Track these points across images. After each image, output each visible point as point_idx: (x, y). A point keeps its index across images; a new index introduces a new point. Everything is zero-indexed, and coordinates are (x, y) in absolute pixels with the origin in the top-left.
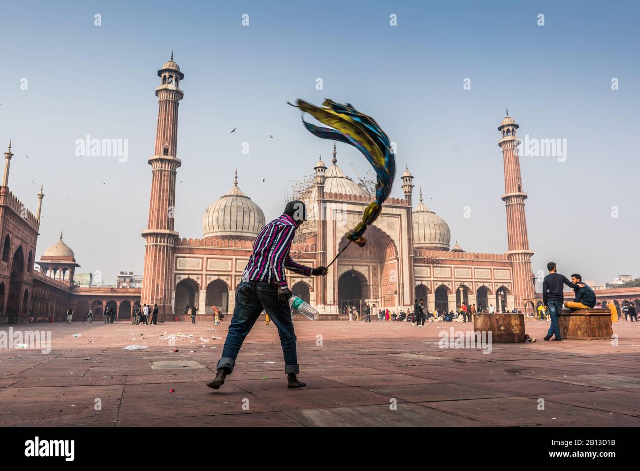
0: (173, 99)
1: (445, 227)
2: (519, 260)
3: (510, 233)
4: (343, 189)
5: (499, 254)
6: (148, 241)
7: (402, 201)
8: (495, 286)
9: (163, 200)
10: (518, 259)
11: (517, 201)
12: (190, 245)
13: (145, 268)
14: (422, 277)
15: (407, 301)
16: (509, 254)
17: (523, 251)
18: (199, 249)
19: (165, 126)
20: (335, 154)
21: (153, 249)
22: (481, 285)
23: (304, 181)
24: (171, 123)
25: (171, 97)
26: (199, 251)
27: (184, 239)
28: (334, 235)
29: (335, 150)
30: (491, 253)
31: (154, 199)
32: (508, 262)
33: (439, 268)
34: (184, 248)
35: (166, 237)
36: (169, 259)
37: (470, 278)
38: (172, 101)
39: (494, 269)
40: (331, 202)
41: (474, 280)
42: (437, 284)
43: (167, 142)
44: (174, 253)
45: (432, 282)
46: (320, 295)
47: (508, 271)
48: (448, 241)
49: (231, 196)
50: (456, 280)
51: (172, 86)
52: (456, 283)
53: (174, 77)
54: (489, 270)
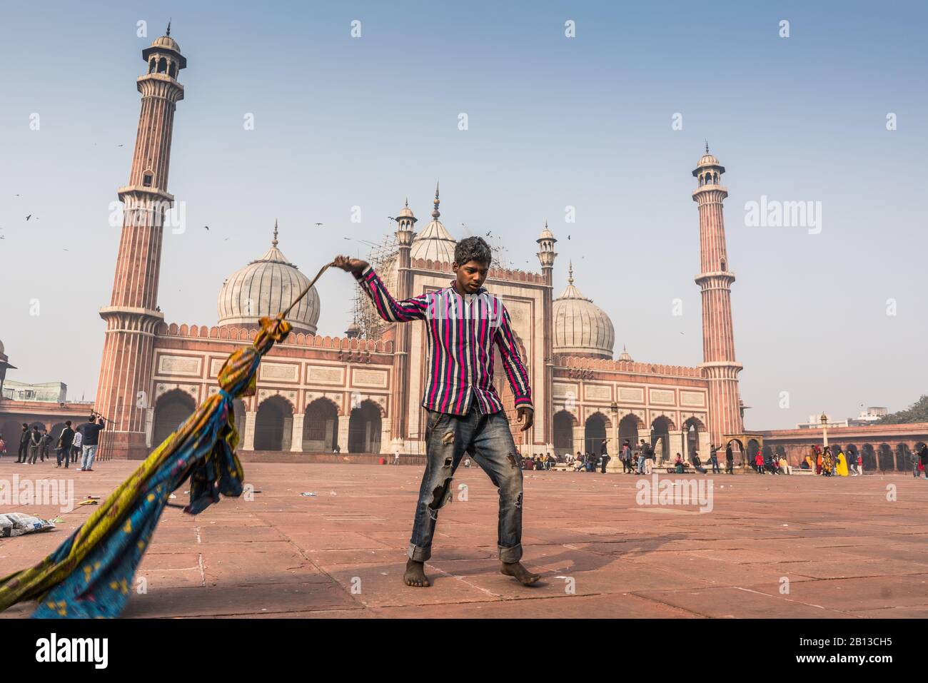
0: (165, 97)
1: (605, 322)
2: (720, 377)
3: (707, 335)
4: (446, 256)
5: (689, 366)
6: (109, 324)
7: (537, 276)
8: (681, 417)
9: (138, 259)
10: (717, 376)
11: (718, 284)
12: (182, 334)
13: (102, 371)
14: (564, 399)
15: (540, 436)
16: (705, 368)
17: (726, 363)
18: (197, 341)
19: (148, 139)
20: (437, 204)
21: (116, 339)
22: (658, 414)
23: (386, 243)
24: (158, 135)
25: (162, 93)
26: (197, 346)
27: (174, 325)
29: (438, 198)
30: (677, 365)
31: (123, 257)
32: (702, 379)
33: (594, 386)
34: (172, 339)
35: (140, 320)
36: (144, 356)
37: (641, 404)
38: (163, 100)
39: (680, 390)
40: (421, 273)
41: (647, 406)
42: (588, 411)
43: (150, 164)
44: (154, 347)
45: (582, 408)
46: (398, 422)
47: (703, 394)
48: (611, 345)
49: (265, 261)
50: (619, 405)
51: (164, 76)
52: (619, 410)
53: (168, 62)
54: (673, 391)
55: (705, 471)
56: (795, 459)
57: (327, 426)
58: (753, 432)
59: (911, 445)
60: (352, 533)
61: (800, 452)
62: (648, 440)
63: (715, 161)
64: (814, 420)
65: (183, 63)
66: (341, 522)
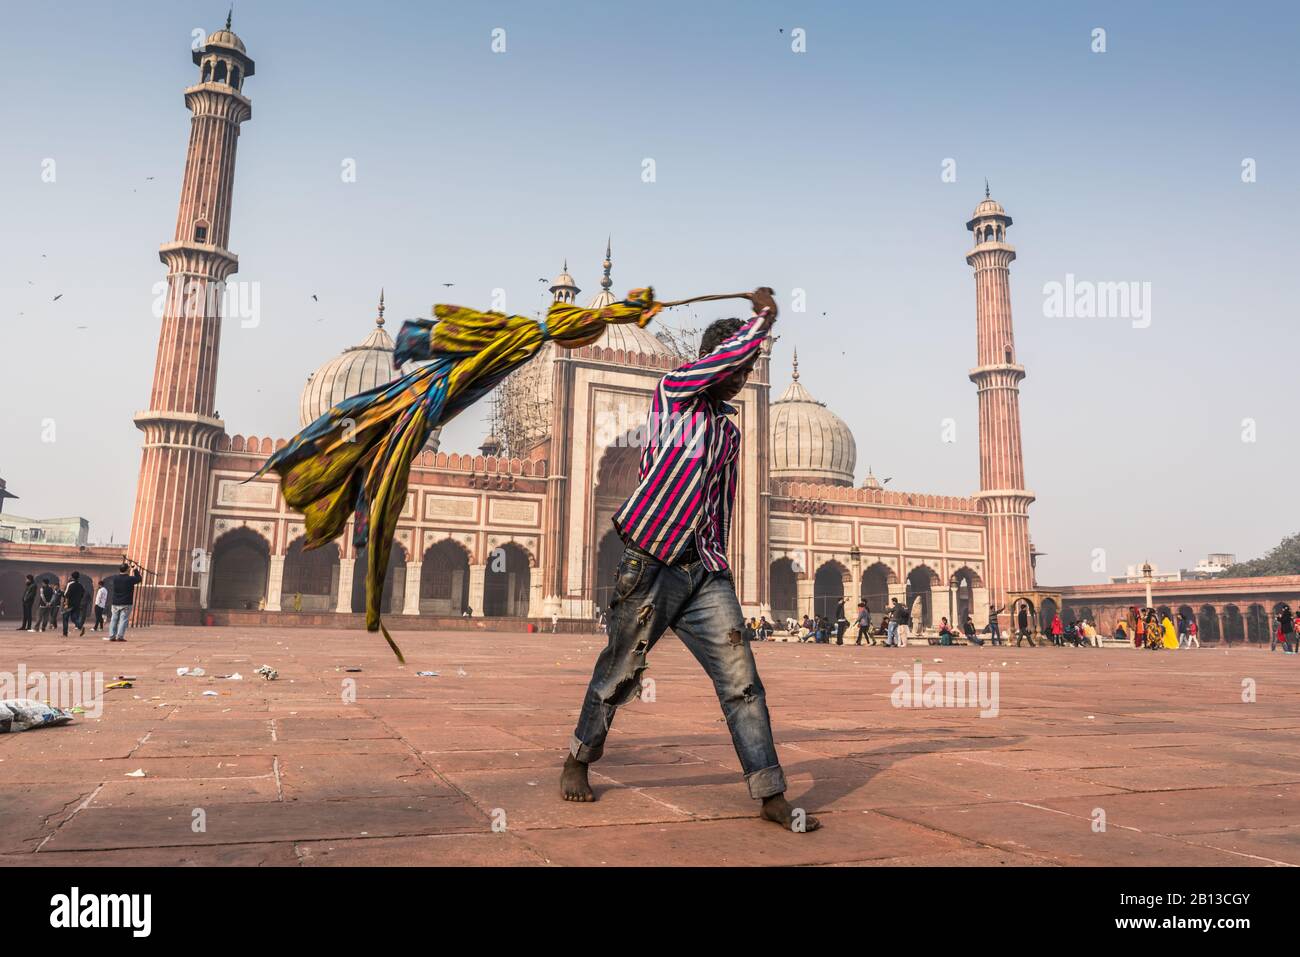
0: (224, 117)
1: (843, 434)
2: (1003, 511)
3: (985, 453)
4: (620, 342)
5: (959, 496)
6: (148, 438)
8: (948, 567)
9: (188, 345)
10: (999, 510)
11: (1002, 381)
12: (250, 450)
13: (138, 501)
14: (786, 542)
15: (751, 593)
16: (982, 499)
17: (1011, 492)
19: (201, 175)
20: (608, 269)
21: (157, 457)
22: (917, 563)
24: (216, 169)
25: (220, 110)
27: (238, 438)
28: (588, 440)
29: (608, 260)
30: (943, 494)
31: (167, 343)
32: (979, 515)
33: (827, 524)
34: (236, 458)
35: (191, 431)
36: (197, 481)
37: (893, 549)
38: (221, 121)
39: (948, 529)
40: (586, 366)
41: (902, 552)
42: (819, 559)
43: (203, 211)
44: (211, 468)
45: (810, 554)
46: (553, 574)
47: (979, 535)
48: (851, 466)
49: (367, 348)
50: (861, 550)
51: (223, 87)
52: (862, 557)
53: (229, 67)
54: (937, 532)
55: (981, 643)
56: (1106, 625)
57: (455, 580)
58: (1049, 588)
59: (1268, 607)
60: (488, 728)
61: (1113, 617)
62: (902, 599)
63: (998, 208)
64: (1133, 572)
65: (250, 68)
66: (474, 713)
